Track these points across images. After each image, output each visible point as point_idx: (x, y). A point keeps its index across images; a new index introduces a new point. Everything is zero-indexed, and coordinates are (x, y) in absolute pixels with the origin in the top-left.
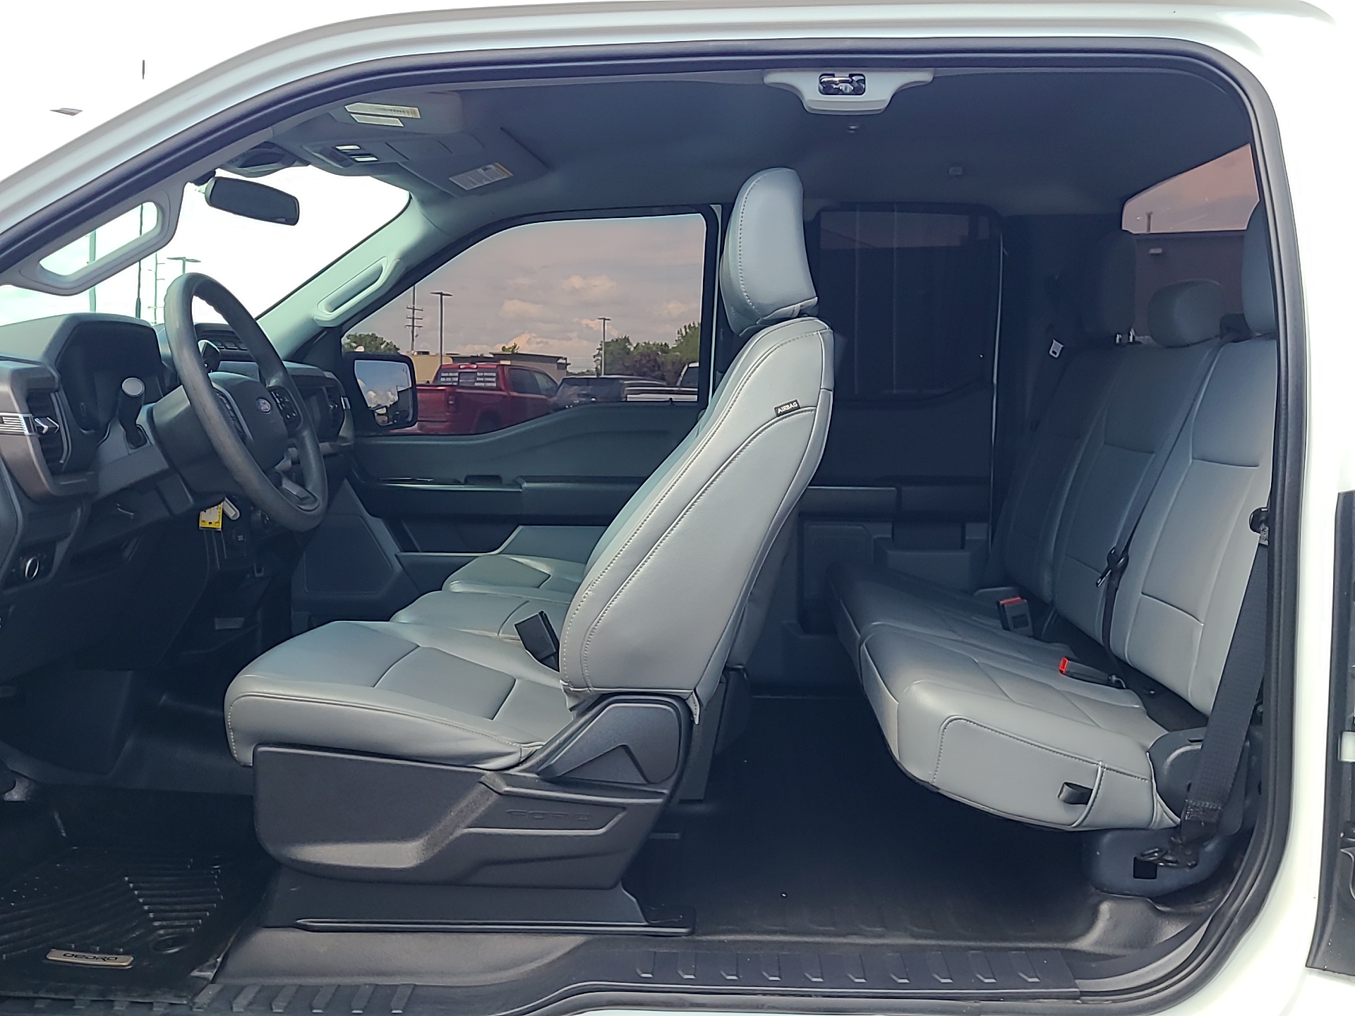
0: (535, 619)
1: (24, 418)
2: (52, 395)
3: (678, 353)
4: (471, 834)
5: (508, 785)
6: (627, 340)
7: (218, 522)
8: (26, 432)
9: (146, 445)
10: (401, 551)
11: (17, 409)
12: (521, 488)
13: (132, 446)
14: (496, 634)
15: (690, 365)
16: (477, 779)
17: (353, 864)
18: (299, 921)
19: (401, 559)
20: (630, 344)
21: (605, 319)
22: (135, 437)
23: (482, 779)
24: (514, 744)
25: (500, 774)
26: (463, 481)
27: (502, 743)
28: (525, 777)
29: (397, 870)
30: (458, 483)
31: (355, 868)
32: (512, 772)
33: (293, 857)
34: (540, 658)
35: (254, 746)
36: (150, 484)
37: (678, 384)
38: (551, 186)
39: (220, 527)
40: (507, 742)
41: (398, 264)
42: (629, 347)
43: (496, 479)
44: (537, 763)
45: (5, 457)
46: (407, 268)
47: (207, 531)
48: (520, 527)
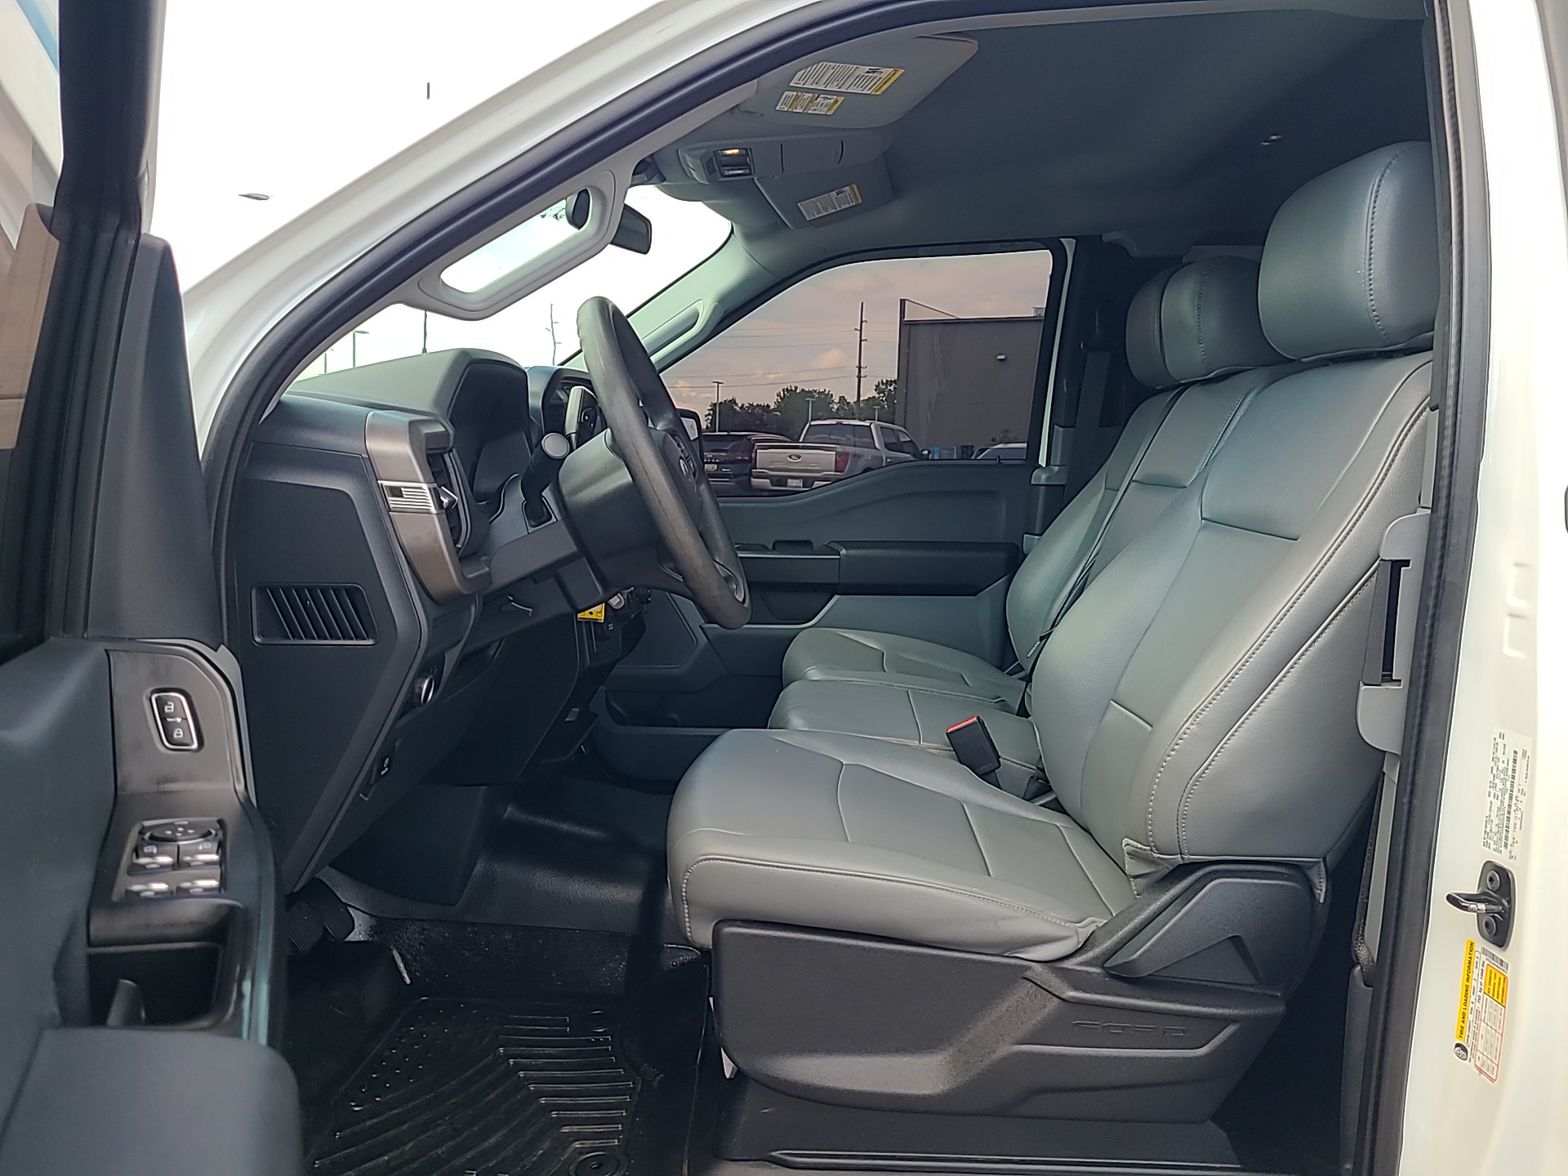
0: (973, 727)
1: (429, 489)
2: (446, 456)
3: (778, 413)
4: (1024, 1053)
5: (1076, 989)
6: (733, 401)
7: (601, 612)
8: (433, 510)
9: (551, 522)
10: (706, 623)
11: (421, 478)
12: (839, 555)
13: (533, 523)
14: (918, 742)
15: (813, 423)
16: (1019, 974)
17: (857, 1087)
18: (774, 1154)
19: (708, 632)
20: (736, 405)
21: (718, 383)
22: (536, 513)
23: (1028, 974)
24: (1068, 924)
25: (1050, 967)
26: (771, 547)
27: (1051, 922)
28: (1087, 972)
29: (917, 1097)
30: (765, 549)
31: (861, 1093)
32: (1069, 964)
33: (771, 1073)
34: (980, 773)
35: (714, 923)
36: (552, 572)
37: (801, 440)
38: (896, 215)
39: (603, 618)
40: (1058, 922)
41: (716, 307)
42: (736, 407)
43: (805, 544)
44: (1104, 954)
45: (405, 544)
46: (725, 312)
47: (586, 622)
48: (836, 597)
